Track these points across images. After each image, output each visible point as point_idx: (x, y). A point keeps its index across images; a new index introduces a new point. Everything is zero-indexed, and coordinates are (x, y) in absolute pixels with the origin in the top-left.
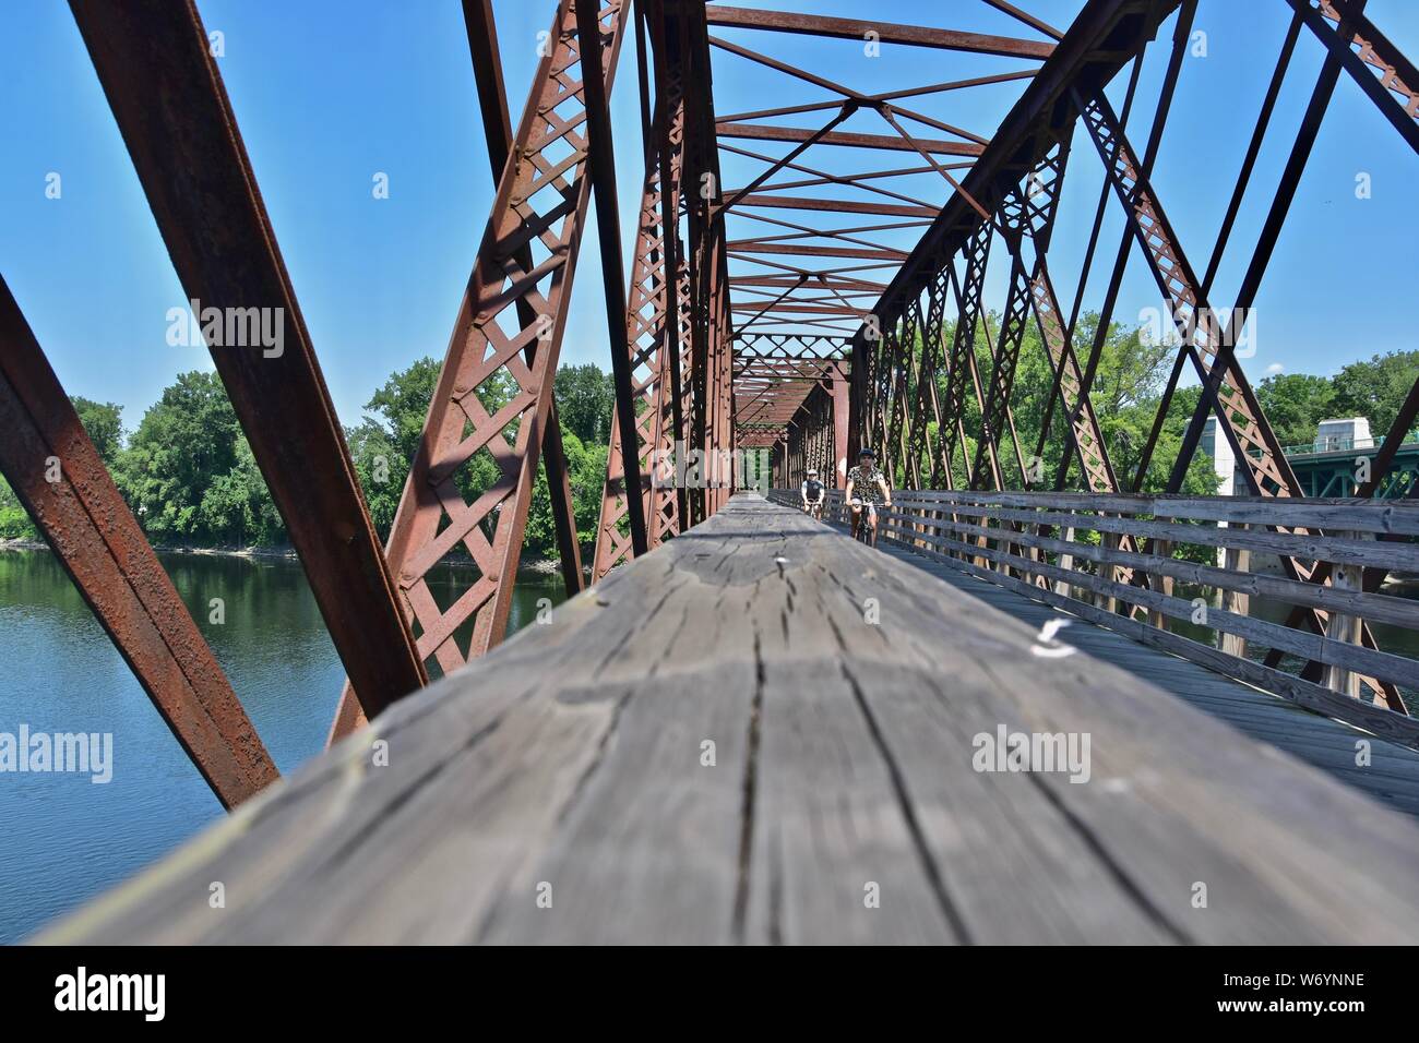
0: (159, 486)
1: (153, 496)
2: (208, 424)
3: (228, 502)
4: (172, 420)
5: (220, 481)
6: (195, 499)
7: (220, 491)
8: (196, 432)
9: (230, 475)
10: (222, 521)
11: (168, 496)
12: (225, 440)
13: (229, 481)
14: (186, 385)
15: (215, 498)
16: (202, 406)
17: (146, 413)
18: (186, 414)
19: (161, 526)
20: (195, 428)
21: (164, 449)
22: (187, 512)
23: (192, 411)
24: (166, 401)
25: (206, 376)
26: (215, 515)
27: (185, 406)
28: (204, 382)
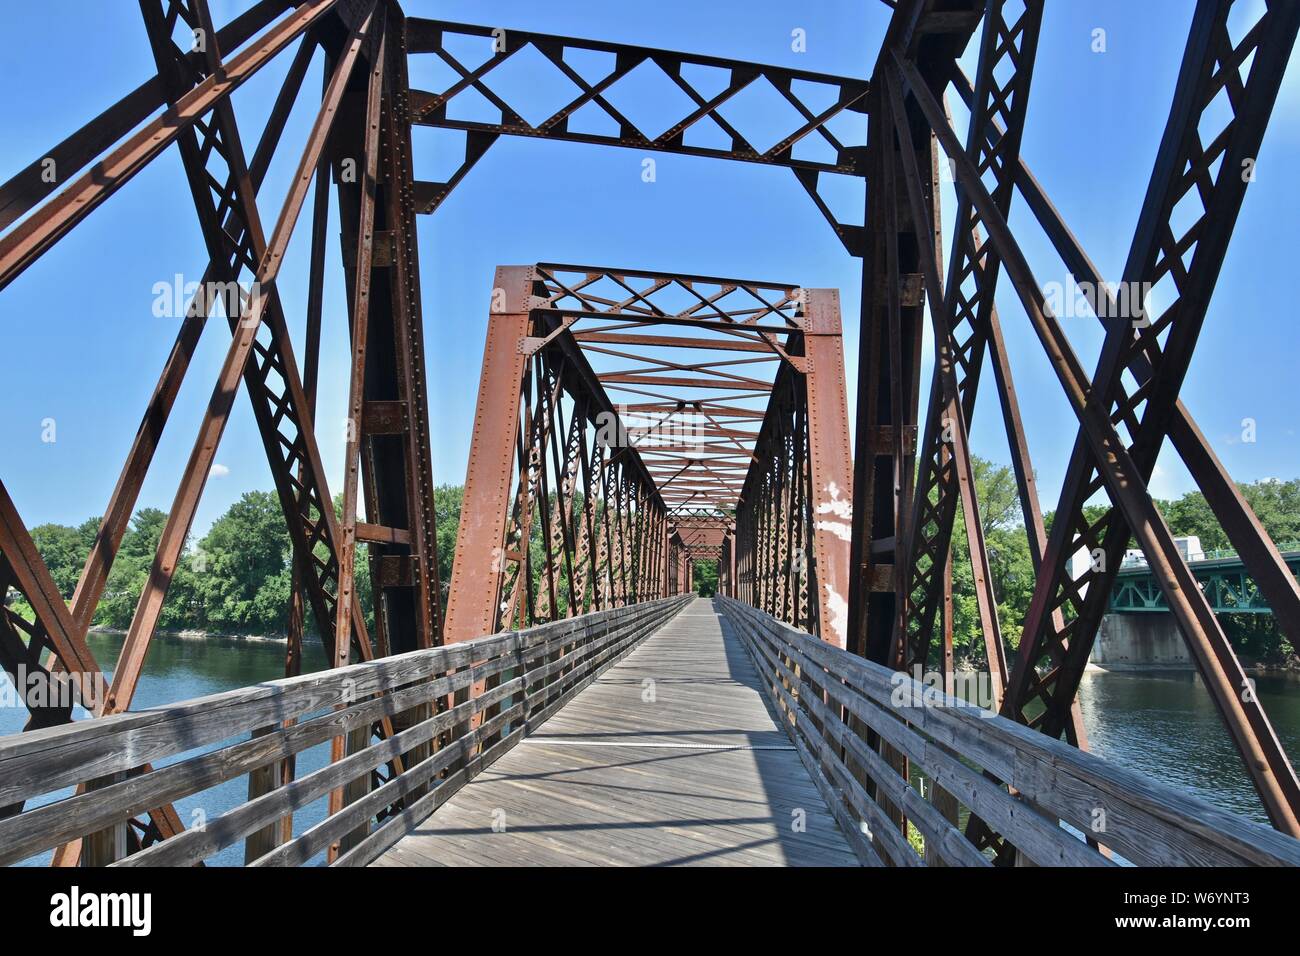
0: (221, 584)
1: (216, 592)
2: (265, 533)
3: (278, 598)
4: (234, 529)
5: (271, 579)
6: (249, 594)
7: (272, 588)
8: (255, 540)
9: (280, 575)
10: (272, 613)
11: (228, 593)
12: (276, 547)
13: (279, 580)
14: (249, 502)
15: (267, 594)
16: (261, 519)
17: (214, 524)
18: (247, 525)
19: (220, 616)
20: (255, 537)
21: (227, 553)
22: (242, 605)
23: (252, 523)
24: (232, 514)
25: (265, 495)
26: (266, 608)
27: (247, 519)
28: (263, 500)
